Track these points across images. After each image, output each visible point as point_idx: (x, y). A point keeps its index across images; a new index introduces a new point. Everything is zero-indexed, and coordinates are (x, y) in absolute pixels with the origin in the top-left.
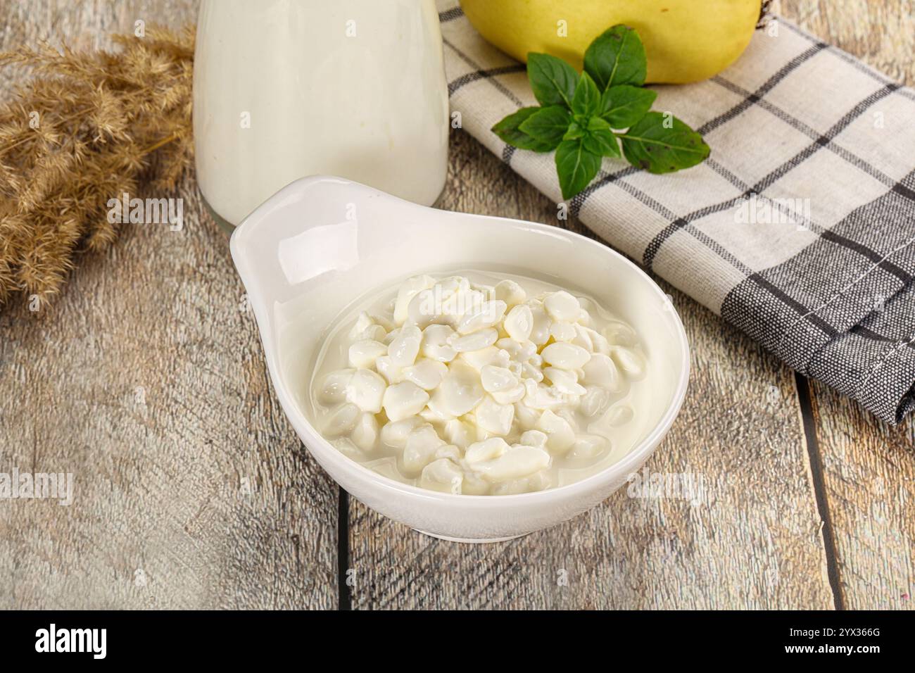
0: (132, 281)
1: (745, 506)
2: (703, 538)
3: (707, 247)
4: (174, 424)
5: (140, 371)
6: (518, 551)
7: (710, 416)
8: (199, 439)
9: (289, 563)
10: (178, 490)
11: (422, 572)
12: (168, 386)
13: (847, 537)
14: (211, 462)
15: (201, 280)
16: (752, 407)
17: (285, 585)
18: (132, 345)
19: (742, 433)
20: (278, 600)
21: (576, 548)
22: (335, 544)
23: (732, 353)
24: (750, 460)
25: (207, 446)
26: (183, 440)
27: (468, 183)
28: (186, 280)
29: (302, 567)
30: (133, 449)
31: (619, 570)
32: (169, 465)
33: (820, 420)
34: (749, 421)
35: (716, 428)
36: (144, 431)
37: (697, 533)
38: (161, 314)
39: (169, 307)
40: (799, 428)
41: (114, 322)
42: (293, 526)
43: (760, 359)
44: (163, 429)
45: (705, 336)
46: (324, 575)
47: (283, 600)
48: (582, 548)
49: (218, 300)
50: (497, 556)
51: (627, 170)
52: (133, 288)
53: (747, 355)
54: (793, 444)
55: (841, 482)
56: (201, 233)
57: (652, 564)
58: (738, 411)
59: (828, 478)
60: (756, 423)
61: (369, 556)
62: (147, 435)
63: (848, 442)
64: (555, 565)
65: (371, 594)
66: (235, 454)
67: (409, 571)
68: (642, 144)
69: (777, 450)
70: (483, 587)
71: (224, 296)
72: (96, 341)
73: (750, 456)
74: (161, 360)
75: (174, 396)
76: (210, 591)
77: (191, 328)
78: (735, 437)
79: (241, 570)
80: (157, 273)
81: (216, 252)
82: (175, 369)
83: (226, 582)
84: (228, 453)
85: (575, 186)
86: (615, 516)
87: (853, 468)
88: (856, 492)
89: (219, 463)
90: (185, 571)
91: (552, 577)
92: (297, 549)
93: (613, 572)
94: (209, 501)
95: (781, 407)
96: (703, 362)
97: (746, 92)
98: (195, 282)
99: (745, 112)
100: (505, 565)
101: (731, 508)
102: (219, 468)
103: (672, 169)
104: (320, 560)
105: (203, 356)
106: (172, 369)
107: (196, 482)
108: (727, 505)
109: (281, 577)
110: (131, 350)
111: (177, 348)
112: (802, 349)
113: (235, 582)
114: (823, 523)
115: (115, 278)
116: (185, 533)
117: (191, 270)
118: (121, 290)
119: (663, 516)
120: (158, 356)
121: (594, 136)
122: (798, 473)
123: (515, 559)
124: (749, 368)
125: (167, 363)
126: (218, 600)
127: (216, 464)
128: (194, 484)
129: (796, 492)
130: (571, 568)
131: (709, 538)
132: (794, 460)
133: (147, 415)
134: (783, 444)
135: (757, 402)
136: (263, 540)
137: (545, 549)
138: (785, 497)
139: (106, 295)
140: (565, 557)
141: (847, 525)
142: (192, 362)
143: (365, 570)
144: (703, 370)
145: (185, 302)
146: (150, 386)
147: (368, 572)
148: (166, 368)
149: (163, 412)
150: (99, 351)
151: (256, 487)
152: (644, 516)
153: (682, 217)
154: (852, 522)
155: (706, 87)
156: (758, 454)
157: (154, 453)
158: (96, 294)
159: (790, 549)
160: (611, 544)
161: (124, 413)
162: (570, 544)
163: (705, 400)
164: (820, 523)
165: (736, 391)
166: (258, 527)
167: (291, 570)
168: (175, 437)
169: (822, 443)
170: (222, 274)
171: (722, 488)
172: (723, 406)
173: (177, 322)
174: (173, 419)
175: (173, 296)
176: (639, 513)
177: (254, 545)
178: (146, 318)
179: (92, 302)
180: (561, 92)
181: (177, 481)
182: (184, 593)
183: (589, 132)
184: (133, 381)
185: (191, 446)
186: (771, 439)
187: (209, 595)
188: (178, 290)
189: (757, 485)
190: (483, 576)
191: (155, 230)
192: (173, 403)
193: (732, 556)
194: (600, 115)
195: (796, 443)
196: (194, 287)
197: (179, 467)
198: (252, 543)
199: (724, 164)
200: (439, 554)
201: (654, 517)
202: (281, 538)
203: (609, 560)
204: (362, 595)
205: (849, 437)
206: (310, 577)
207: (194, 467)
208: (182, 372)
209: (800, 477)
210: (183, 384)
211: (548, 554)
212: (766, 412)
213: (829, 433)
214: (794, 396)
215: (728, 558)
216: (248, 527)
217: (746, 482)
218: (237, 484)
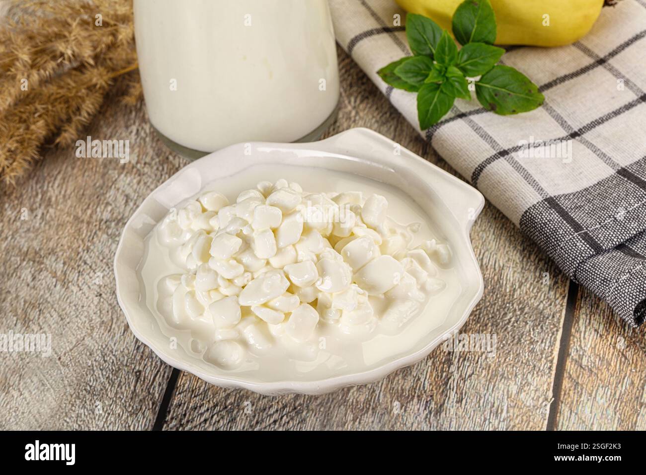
0: (85, 172)
1: (495, 380)
2: (453, 402)
3: (518, 174)
4: (78, 280)
5: (66, 239)
6: (305, 398)
7: (491, 307)
8: (92, 292)
9: (126, 391)
10: (64, 329)
11: (226, 407)
12: (84, 251)
13: (569, 412)
14: (95, 310)
15: (135, 174)
16: (527, 303)
17: (118, 407)
18: (68, 219)
19: (512, 322)
20: (109, 419)
21: (351, 400)
22: (166, 380)
23: (525, 260)
24: (511, 344)
25: (97, 298)
26: (81, 292)
27: (361, 114)
28: (125, 172)
29: (136, 396)
30: (42, 296)
31: (378, 420)
32: (63, 310)
33: (579, 318)
34: (521, 314)
35: (492, 317)
36: (54, 284)
37: (449, 398)
38: (97, 197)
39: (105, 192)
40: (559, 323)
41: (61, 201)
42: (140, 364)
43: (546, 266)
44: (69, 282)
45: (507, 245)
46: (151, 403)
47: (113, 419)
48: (355, 401)
49: (143, 190)
50: (287, 401)
51: (478, 110)
52: (83, 176)
53: (536, 261)
54: (550, 335)
55: (579, 368)
56: (148, 139)
57: (405, 419)
58: (515, 305)
59: (569, 364)
60: (526, 316)
61: (189, 391)
62: (55, 286)
63: (595, 337)
64: (330, 412)
65: (181, 420)
66: (115, 306)
67: (215, 406)
68: (491, 90)
69: (536, 338)
70: (268, 423)
71: (148, 187)
72: (43, 214)
73: (512, 341)
74: (85, 232)
75: (85, 259)
76: (60, 406)
77: (115, 209)
78: (505, 325)
79: (89, 392)
80: (105, 166)
81: (154, 154)
82: (93, 238)
83: (75, 401)
84: (110, 305)
85: (430, 120)
86: (389, 379)
87: (592, 358)
88: (589, 377)
89: (101, 312)
90: (47, 390)
91: (324, 421)
92: (137, 382)
93: (373, 422)
94: (84, 339)
95: (551, 305)
96: (499, 265)
97: (597, 56)
98: (131, 175)
99: (591, 72)
100: (291, 408)
101: (483, 381)
102: (100, 315)
103: (514, 112)
104: (151, 392)
105: (117, 230)
106: (91, 238)
107: (79, 325)
108: (480, 378)
109: (118, 401)
110: (66, 222)
111: (100, 223)
112: (570, 259)
113: (81, 402)
114: (553, 399)
115: (73, 168)
116: (57, 361)
117: (131, 165)
118: (74, 178)
119: (426, 382)
120: (84, 228)
121: (451, 81)
122: (546, 358)
123: (300, 405)
124: (535, 272)
125: (89, 234)
126: (64, 414)
127: (99, 312)
128: (77, 326)
129: (540, 373)
130: (341, 415)
131: (457, 402)
132: (547, 348)
133: (61, 271)
134: (542, 335)
135: (533, 299)
136: (114, 373)
137: (326, 399)
138: (530, 376)
139: (62, 181)
140: (340, 406)
141: (572, 402)
142: (107, 234)
143: (183, 402)
144: (497, 271)
145: (118, 189)
146: (70, 250)
147: (184, 404)
148: (87, 237)
149: (73, 270)
150: (43, 221)
151: (122, 332)
152: (412, 381)
153: (506, 149)
154: (577, 401)
155: (568, 50)
156: (519, 340)
157: (56, 300)
158: (55, 179)
159: (519, 418)
160: (379, 400)
161: (44, 269)
162: (347, 396)
163: (491, 294)
164: (551, 399)
165: (519, 290)
166: (113, 362)
167: (127, 397)
168: (75, 289)
169: (574, 336)
170: (153, 170)
171: (481, 364)
172: (504, 300)
173: (108, 204)
174: (79, 276)
175: (110, 184)
176: (409, 378)
177: (105, 375)
178: (85, 199)
179: (50, 185)
180: (430, 46)
181: (66, 323)
182: (41, 407)
183: (447, 79)
184: (60, 245)
185: (85, 297)
186: (533, 330)
187: (59, 409)
188: (116, 180)
189: (510, 364)
190: (271, 415)
191: (115, 135)
192: (83, 264)
193: (471, 418)
194: (457, 65)
195: (553, 334)
196: (129, 179)
197: (70, 312)
198: (104, 373)
199: (559, 111)
200: (243, 395)
201: (419, 382)
202: (128, 372)
203: (373, 412)
204: (174, 420)
205: (598, 333)
206: (139, 403)
207: (81, 313)
208: (98, 242)
209: (547, 361)
210: (95, 250)
211: (327, 403)
212: (537, 308)
213: (583, 329)
214: (564, 297)
215: (467, 419)
216: (105, 361)
217: (502, 361)
218: (109, 328)
